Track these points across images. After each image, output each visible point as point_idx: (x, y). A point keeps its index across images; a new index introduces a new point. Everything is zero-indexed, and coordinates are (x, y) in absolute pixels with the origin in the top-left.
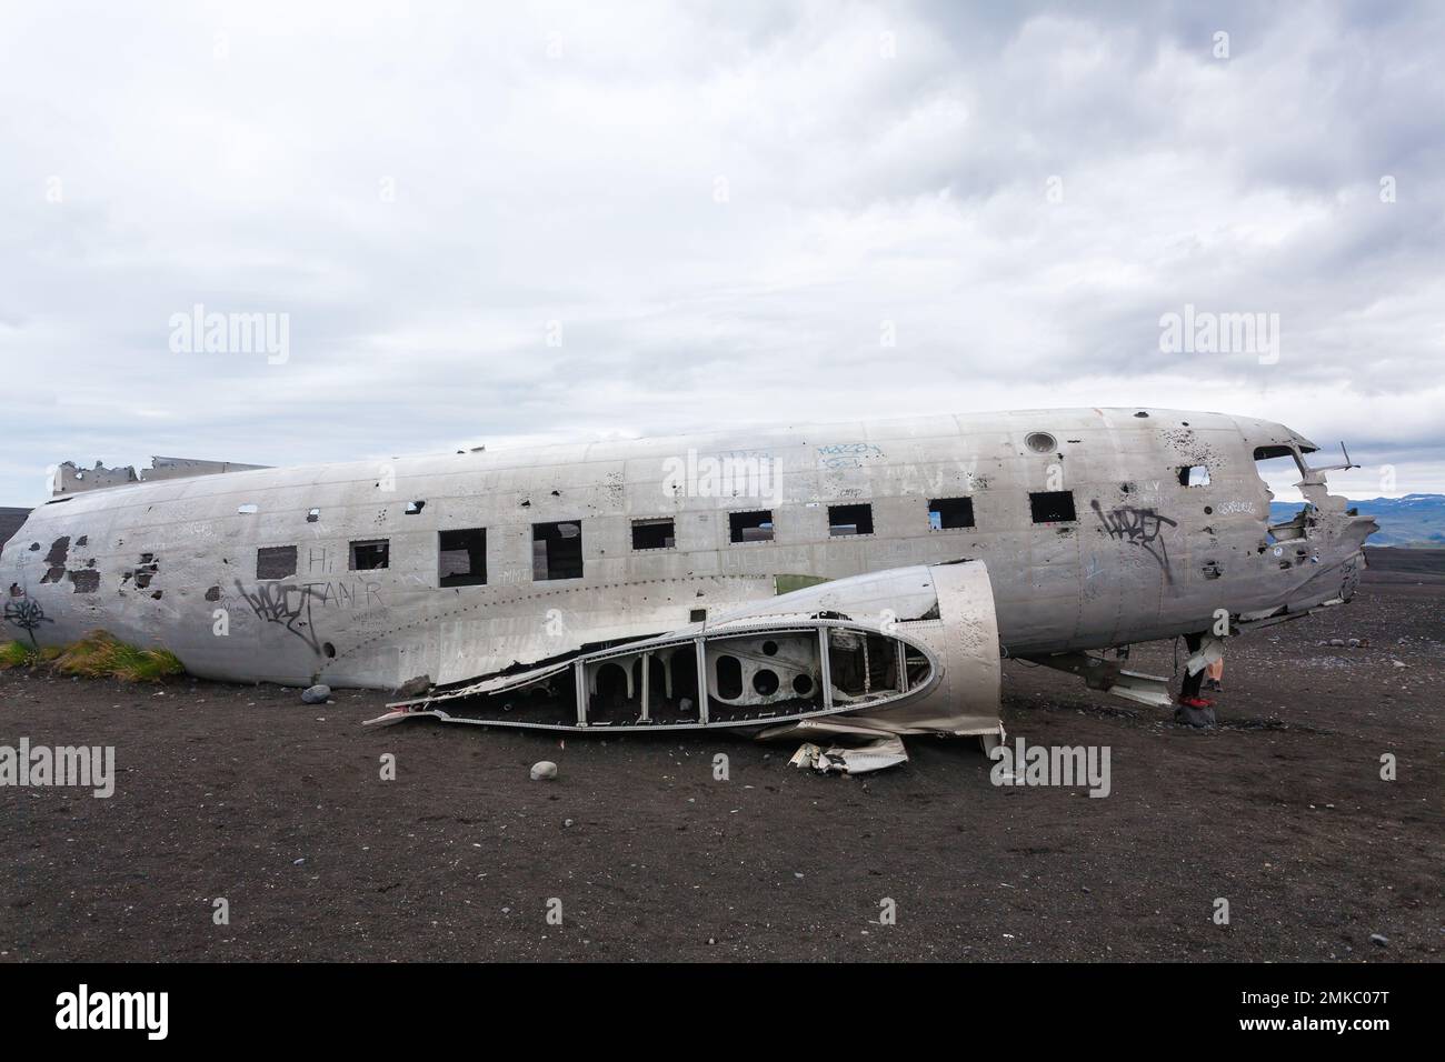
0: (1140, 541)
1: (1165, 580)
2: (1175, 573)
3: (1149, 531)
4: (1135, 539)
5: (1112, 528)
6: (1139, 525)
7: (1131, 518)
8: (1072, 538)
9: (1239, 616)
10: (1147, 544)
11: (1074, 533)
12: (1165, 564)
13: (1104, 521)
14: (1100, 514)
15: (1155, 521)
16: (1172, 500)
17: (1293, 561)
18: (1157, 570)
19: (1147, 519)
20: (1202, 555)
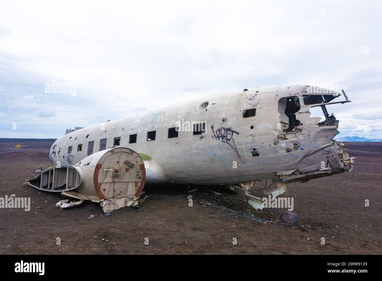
0: (225, 141)
1: (237, 156)
2: (240, 153)
3: (229, 137)
4: (224, 140)
5: (216, 136)
6: (225, 135)
7: (223, 131)
8: (204, 140)
9: (276, 173)
10: (228, 142)
11: (205, 138)
12: (236, 150)
13: (214, 133)
14: (213, 131)
15: (231, 132)
16: (239, 124)
17: (292, 149)
18: (232, 152)
19: (228, 132)
20: (250, 146)
